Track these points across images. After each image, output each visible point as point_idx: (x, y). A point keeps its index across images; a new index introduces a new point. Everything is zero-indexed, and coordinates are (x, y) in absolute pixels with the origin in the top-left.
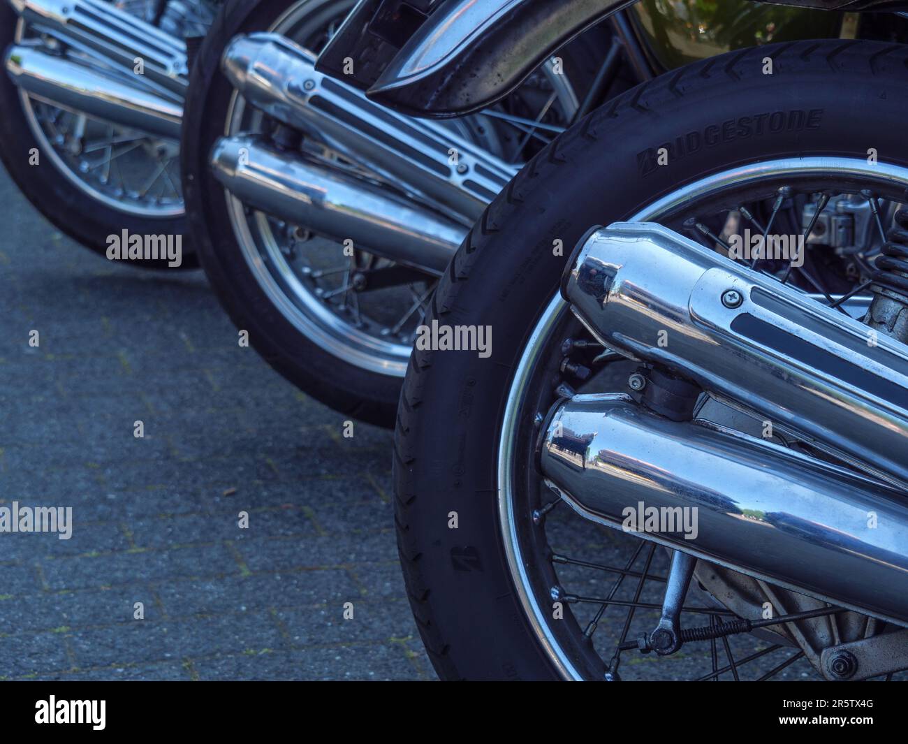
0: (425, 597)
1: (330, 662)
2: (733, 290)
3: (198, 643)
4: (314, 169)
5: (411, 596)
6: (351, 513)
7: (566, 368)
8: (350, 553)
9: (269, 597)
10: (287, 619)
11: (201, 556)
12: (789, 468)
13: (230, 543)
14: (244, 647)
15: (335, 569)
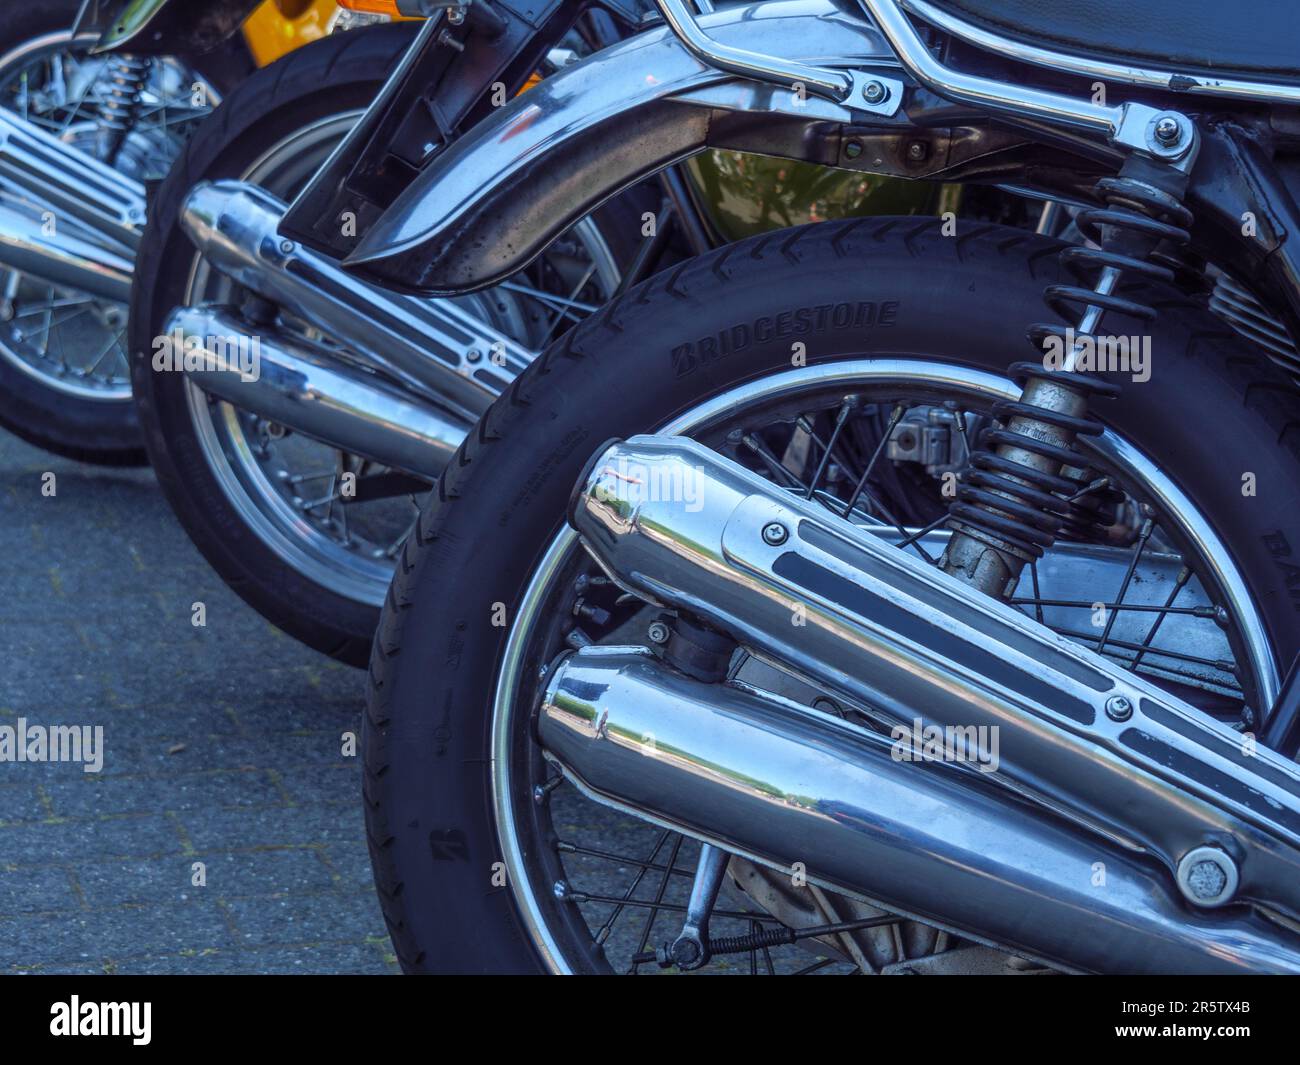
0: (397, 892)
1: (288, 967)
2: (776, 523)
3: (123, 940)
4: (292, 351)
5: (381, 891)
6: (327, 779)
7: (580, 612)
8: (323, 830)
9: (217, 884)
10: (238, 912)
11: (135, 829)
12: (841, 744)
13: (173, 813)
14: (181, 947)
15: (302, 849)
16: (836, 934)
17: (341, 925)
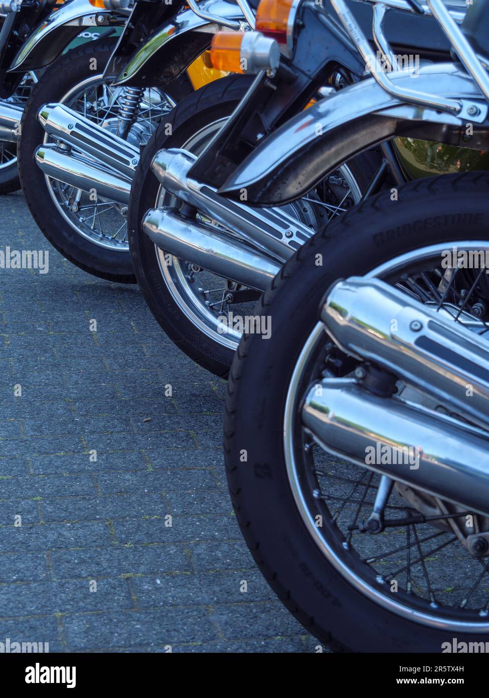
1: (193, 525)
2: (417, 321)
3: (116, 510)
8: (213, 460)
9: (162, 485)
10: (171, 498)
11: (125, 458)
14: (143, 514)
15: (203, 470)
16: (446, 519)
17: (219, 507)
